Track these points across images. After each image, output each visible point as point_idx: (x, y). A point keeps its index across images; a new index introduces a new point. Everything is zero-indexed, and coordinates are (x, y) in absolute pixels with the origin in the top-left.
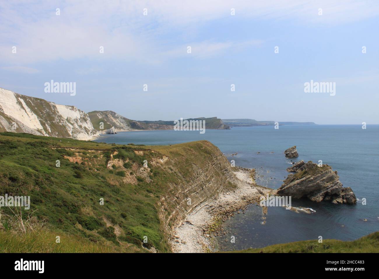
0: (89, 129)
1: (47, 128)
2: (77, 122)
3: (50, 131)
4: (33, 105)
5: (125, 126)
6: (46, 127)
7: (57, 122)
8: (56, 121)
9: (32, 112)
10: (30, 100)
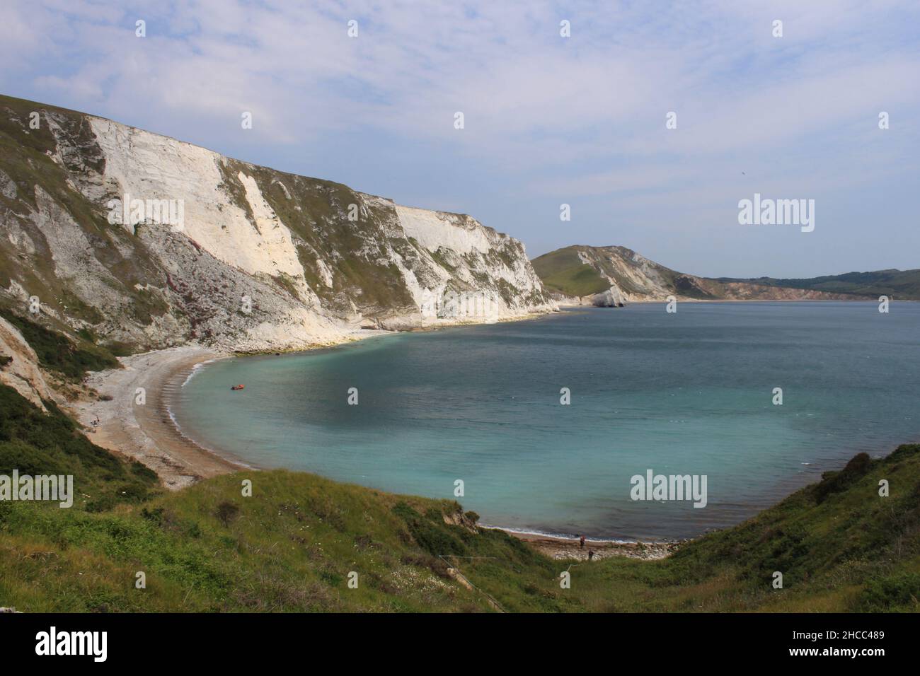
0: (520, 288)
1: (319, 273)
2: (471, 264)
3: (329, 283)
4: (289, 197)
5: (661, 289)
6: (317, 269)
7: (371, 256)
8: (366, 252)
9: (278, 219)
10: (280, 183)
